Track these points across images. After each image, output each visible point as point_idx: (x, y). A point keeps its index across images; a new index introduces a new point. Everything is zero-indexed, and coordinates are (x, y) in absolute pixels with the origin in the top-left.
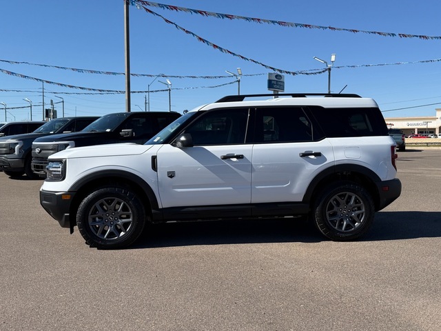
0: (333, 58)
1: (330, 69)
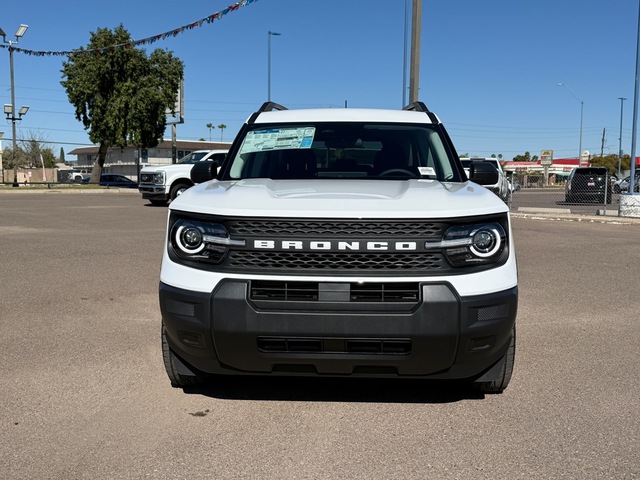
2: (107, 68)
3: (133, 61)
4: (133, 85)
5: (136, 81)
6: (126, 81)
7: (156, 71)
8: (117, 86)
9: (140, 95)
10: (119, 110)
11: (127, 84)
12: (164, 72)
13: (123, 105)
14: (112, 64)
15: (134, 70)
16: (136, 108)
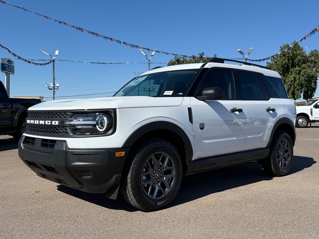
0: (57, 53)
1: (54, 61)
2: (286, 62)
3: (299, 57)
4: (299, 69)
5: (300, 67)
6: (295, 67)
7: (311, 61)
8: (291, 70)
9: (302, 73)
10: (291, 81)
11: (296, 69)
12: (316, 61)
13: (293, 79)
14: (288, 60)
15: (299, 61)
16: (299, 80)
